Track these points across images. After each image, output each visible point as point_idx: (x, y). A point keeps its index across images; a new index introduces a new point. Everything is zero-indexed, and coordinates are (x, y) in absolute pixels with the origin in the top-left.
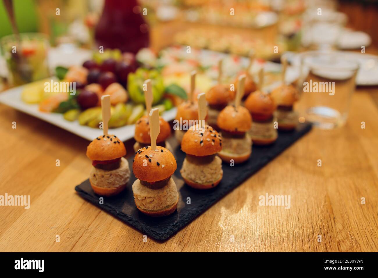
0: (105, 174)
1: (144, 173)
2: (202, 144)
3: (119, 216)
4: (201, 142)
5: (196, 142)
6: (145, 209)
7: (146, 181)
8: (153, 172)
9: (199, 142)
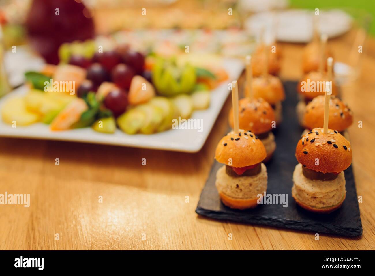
0: (254, 181)
1: (334, 163)
2: (344, 117)
3: (287, 226)
4: (342, 114)
5: (335, 116)
6: (324, 206)
7: (335, 172)
8: (344, 158)
9: (339, 116)
